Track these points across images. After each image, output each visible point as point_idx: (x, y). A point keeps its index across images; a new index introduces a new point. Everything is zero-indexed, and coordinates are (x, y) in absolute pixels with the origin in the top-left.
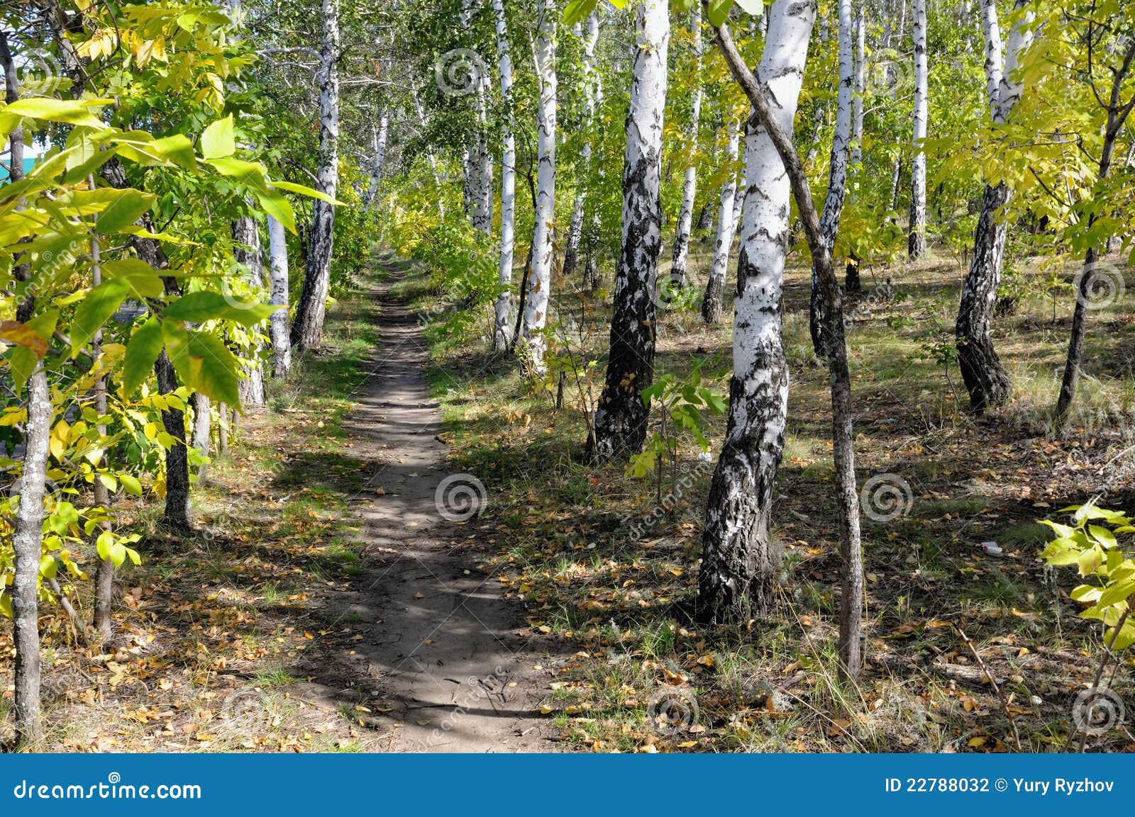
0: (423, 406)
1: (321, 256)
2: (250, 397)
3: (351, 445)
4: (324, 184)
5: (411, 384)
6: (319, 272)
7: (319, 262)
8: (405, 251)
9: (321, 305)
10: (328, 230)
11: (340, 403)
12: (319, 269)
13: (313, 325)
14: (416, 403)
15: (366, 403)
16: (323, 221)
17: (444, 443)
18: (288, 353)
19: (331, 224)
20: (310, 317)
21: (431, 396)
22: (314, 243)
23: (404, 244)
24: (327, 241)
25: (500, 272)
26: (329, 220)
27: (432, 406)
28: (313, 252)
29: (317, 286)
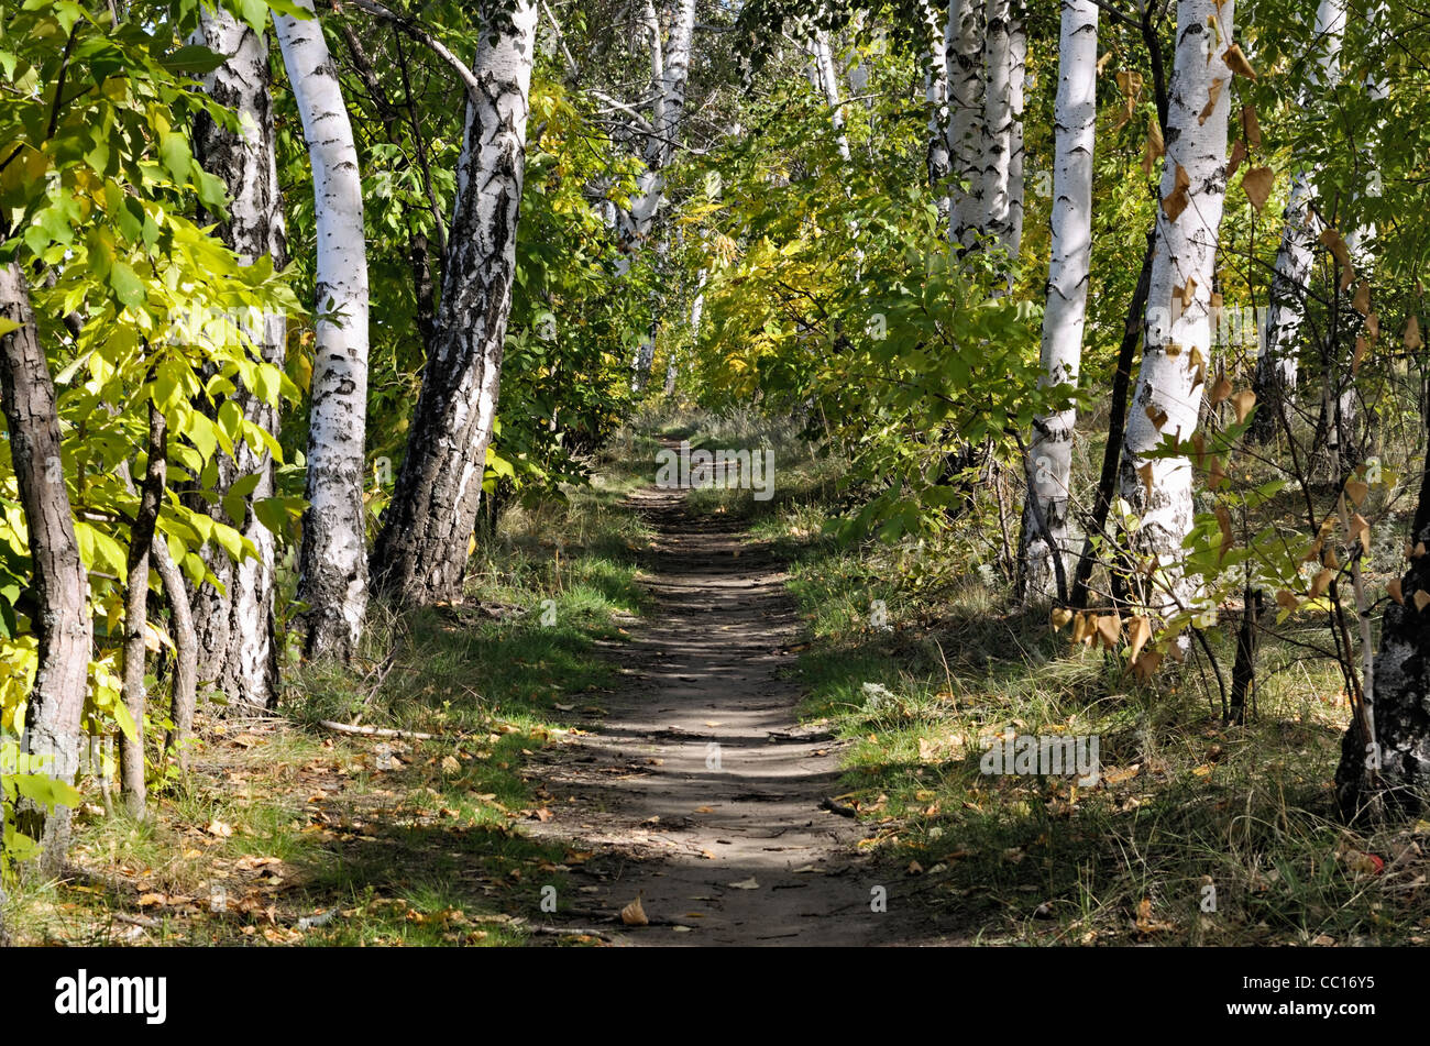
0: (782, 740)
1: (475, 314)
2: (229, 682)
3: (543, 813)
4: (493, 89)
5: (745, 694)
6: (466, 365)
7: (469, 333)
8: (739, 366)
9: (469, 469)
10: (499, 233)
11: (517, 725)
12: (470, 352)
13: (443, 529)
14: (762, 733)
15: (601, 731)
16: (486, 204)
17: (848, 814)
18: (358, 585)
19: (511, 214)
20: (433, 506)
21: (810, 717)
22: (456, 275)
23: (737, 346)
24: (496, 268)
25: (1046, 353)
26: (503, 201)
27: (813, 739)
28: (451, 299)
29: (461, 408)
